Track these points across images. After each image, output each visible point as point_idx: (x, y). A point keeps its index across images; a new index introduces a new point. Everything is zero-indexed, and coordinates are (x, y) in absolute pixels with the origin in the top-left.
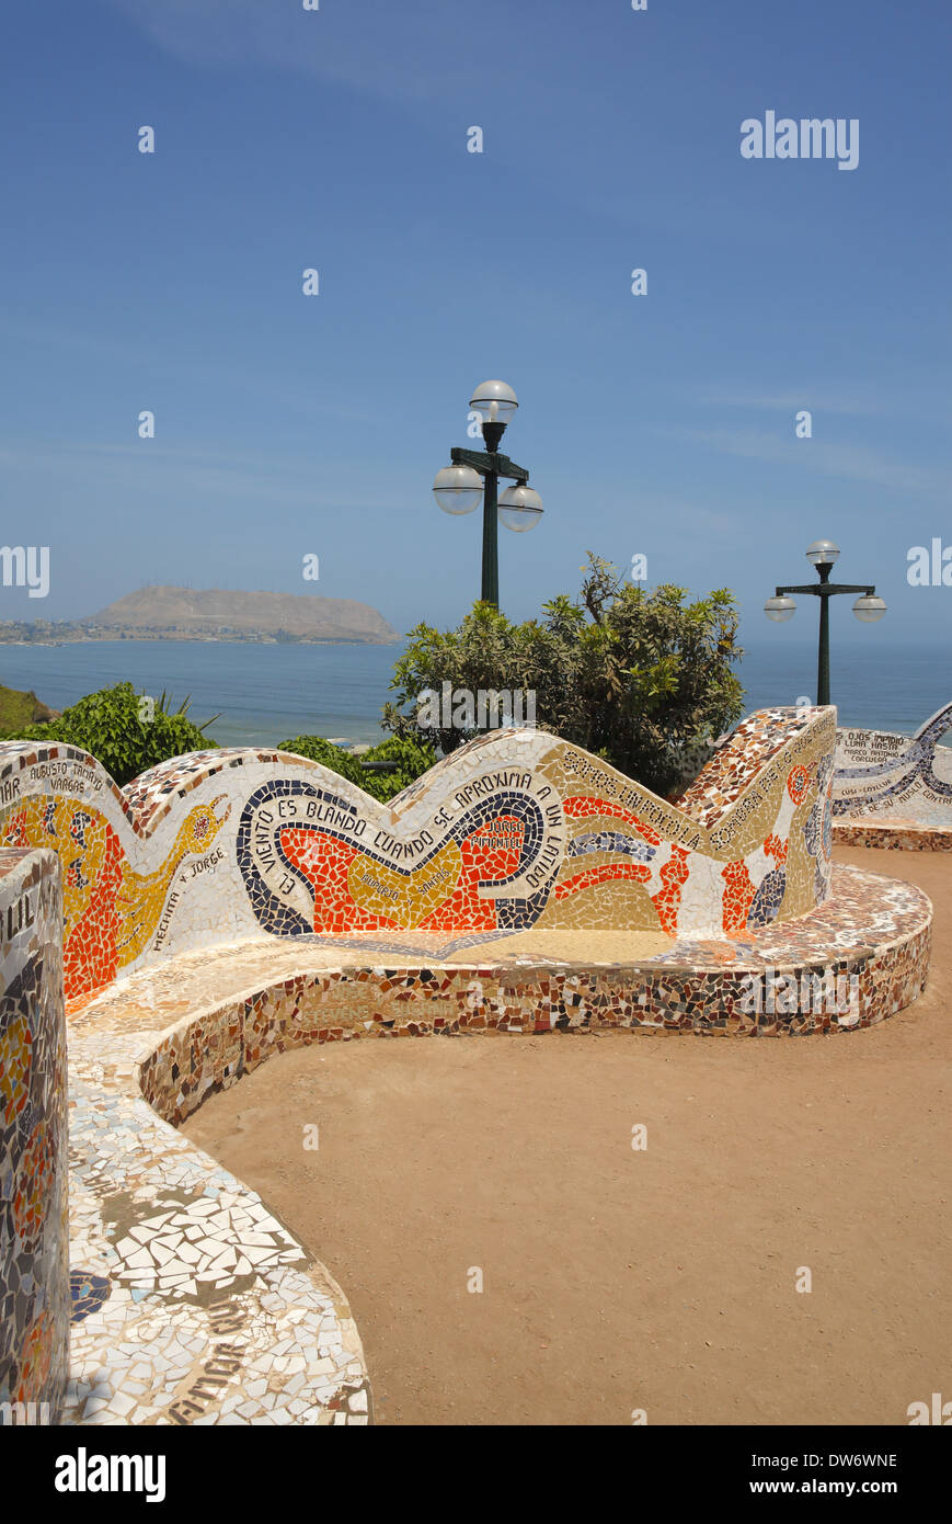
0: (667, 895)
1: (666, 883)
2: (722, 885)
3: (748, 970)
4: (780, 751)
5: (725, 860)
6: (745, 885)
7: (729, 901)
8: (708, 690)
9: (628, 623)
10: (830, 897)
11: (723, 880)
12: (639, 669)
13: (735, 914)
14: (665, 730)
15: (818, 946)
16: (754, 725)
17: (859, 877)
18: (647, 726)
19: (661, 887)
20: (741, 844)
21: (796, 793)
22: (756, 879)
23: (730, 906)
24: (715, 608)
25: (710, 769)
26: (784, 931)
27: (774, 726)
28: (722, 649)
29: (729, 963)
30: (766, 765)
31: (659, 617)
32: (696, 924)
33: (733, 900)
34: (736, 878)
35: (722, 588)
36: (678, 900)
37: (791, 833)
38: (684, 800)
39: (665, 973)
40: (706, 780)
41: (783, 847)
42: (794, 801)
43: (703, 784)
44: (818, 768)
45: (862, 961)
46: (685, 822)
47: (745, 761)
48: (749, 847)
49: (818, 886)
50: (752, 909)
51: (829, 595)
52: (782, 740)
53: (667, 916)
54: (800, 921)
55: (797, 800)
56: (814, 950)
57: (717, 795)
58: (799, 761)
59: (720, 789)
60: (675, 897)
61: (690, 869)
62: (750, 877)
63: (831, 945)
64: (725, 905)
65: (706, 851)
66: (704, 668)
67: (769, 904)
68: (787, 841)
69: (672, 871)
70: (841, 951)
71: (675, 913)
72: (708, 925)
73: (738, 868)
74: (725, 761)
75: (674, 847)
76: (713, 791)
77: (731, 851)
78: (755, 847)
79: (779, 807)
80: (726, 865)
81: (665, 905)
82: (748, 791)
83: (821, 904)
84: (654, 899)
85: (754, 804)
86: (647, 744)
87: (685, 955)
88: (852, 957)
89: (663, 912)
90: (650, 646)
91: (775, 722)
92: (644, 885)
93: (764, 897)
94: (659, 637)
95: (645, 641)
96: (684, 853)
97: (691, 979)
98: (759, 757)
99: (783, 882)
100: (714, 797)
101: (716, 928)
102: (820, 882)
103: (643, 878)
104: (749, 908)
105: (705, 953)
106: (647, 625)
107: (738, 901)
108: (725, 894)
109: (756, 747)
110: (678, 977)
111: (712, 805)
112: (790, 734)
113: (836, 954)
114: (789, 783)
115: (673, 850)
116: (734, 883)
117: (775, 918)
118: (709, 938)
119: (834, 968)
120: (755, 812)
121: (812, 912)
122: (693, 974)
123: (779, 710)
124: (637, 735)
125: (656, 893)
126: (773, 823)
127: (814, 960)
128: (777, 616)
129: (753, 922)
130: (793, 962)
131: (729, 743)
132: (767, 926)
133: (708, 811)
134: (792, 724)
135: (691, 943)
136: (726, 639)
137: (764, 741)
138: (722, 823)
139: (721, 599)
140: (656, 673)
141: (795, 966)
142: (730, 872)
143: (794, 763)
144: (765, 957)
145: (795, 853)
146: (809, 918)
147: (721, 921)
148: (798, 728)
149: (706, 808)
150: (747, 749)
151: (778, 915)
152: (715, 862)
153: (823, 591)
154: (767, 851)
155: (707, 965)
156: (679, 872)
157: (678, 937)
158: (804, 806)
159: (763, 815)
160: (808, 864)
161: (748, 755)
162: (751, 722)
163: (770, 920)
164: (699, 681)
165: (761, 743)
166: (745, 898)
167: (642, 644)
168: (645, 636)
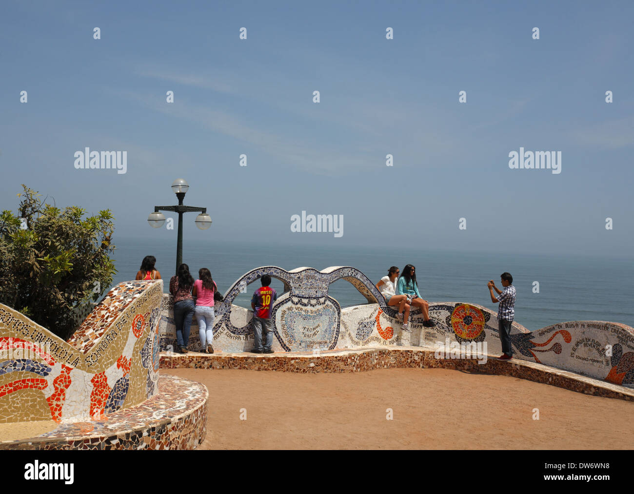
0: (57, 397)
1: (56, 389)
2: (91, 388)
3: (99, 436)
4: (129, 306)
5: (94, 372)
6: (104, 387)
7: (94, 397)
8: (94, 270)
9: (47, 229)
10: (156, 392)
11: (92, 385)
12: (50, 257)
13: (98, 406)
14: (66, 295)
15: (142, 420)
16: (117, 291)
17: (178, 382)
18: (56, 293)
19: (53, 392)
20: (104, 362)
21: (137, 331)
22: (111, 383)
23: (95, 401)
24: (102, 221)
25: (90, 318)
26: (126, 414)
27: (128, 292)
28: (103, 246)
29: (88, 433)
30: (120, 314)
31: (63, 226)
32: (73, 413)
33: (97, 397)
34: (99, 383)
35: (106, 210)
36: (64, 399)
37: (133, 355)
38: (73, 337)
39: (48, 443)
40: (87, 325)
41: (128, 363)
42: (136, 335)
43: (85, 327)
44: (151, 316)
45: (164, 426)
46: (71, 350)
47: (110, 313)
48: (108, 364)
49: (149, 386)
50: (108, 402)
51: (183, 212)
52: (130, 300)
53: (56, 410)
54: (136, 408)
55: (137, 335)
56: (139, 422)
57: (93, 333)
58: (140, 312)
59: (94, 329)
60: (62, 397)
61: (72, 379)
62: (108, 382)
63: (149, 419)
64: (92, 400)
65: (83, 368)
66: (93, 257)
67: (118, 398)
68: (130, 360)
69: (61, 381)
70: (153, 421)
71: (61, 408)
72: (81, 414)
73: (101, 377)
74: (99, 313)
75: (63, 366)
76: (91, 331)
77: (97, 367)
78: (112, 363)
79: (126, 339)
80: (94, 375)
81: (55, 403)
82: (109, 330)
83: (151, 397)
84: (48, 399)
85: (113, 337)
86: (54, 303)
87: (63, 432)
88: (158, 424)
89: (54, 408)
90: (57, 244)
91: (129, 289)
92: (43, 391)
93: (115, 394)
94: (63, 238)
95: (54, 241)
96: (69, 369)
97: (64, 445)
98: (117, 309)
99: (127, 384)
100: (90, 334)
101: (86, 414)
102: (150, 384)
103: (42, 386)
104: (106, 401)
105: (75, 430)
106: (57, 231)
107: (100, 397)
108: (92, 393)
109: (117, 304)
110: (56, 445)
111: (89, 339)
112: (135, 296)
113: (150, 423)
114: (133, 325)
115: (62, 368)
116: (98, 386)
117: (122, 407)
118: (80, 421)
119: (148, 431)
120: (113, 343)
121: (143, 402)
122: (65, 442)
123: (132, 283)
124: (49, 298)
125: (50, 395)
126: (123, 349)
127: (137, 427)
128: (154, 223)
129: (108, 410)
130: (125, 430)
131: (103, 302)
132: (116, 412)
133: (86, 343)
134: (137, 290)
135: (68, 425)
136: (106, 240)
137: (122, 300)
138: (93, 350)
139: (105, 216)
140: (60, 260)
141: (126, 432)
142: (96, 380)
143: (137, 313)
144: (110, 428)
145: (135, 367)
146: (142, 405)
147: (89, 411)
148: (140, 293)
149: (85, 342)
150: (112, 305)
151: (124, 405)
152: (87, 374)
153: (180, 210)
154: (118, 366)
155: (75, 436)
156: (65, 381)
157: (61, 422)
158: (141, 339)
159: (117, 345)
160: (143, 373)
161: (112, 309)
162: (116, 289)
163: (118, 408)
164: (89, 265)
165: (119, 302)
166: (104, 395)
167: (53, 242)
168: (55, 238)
